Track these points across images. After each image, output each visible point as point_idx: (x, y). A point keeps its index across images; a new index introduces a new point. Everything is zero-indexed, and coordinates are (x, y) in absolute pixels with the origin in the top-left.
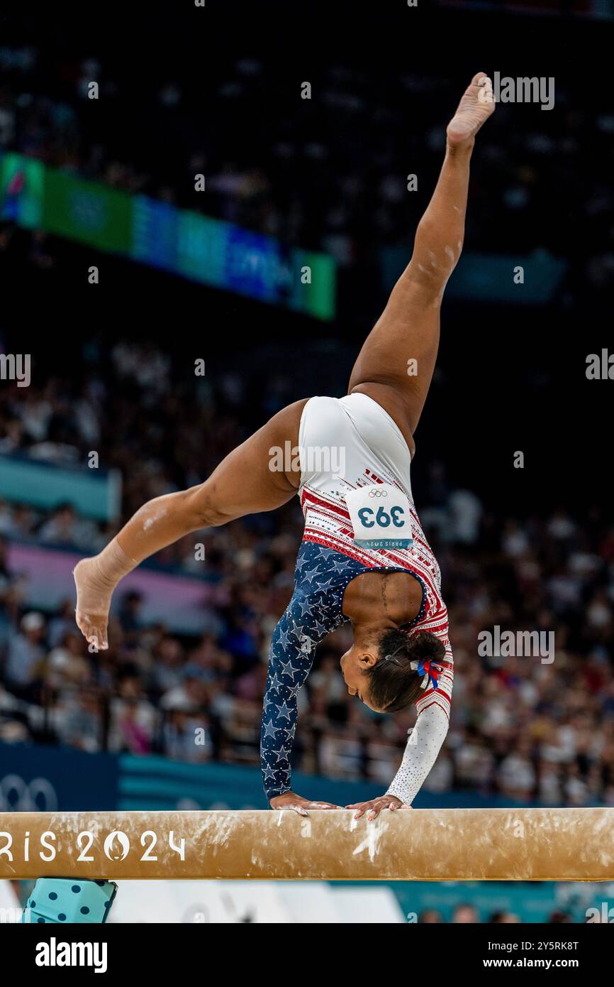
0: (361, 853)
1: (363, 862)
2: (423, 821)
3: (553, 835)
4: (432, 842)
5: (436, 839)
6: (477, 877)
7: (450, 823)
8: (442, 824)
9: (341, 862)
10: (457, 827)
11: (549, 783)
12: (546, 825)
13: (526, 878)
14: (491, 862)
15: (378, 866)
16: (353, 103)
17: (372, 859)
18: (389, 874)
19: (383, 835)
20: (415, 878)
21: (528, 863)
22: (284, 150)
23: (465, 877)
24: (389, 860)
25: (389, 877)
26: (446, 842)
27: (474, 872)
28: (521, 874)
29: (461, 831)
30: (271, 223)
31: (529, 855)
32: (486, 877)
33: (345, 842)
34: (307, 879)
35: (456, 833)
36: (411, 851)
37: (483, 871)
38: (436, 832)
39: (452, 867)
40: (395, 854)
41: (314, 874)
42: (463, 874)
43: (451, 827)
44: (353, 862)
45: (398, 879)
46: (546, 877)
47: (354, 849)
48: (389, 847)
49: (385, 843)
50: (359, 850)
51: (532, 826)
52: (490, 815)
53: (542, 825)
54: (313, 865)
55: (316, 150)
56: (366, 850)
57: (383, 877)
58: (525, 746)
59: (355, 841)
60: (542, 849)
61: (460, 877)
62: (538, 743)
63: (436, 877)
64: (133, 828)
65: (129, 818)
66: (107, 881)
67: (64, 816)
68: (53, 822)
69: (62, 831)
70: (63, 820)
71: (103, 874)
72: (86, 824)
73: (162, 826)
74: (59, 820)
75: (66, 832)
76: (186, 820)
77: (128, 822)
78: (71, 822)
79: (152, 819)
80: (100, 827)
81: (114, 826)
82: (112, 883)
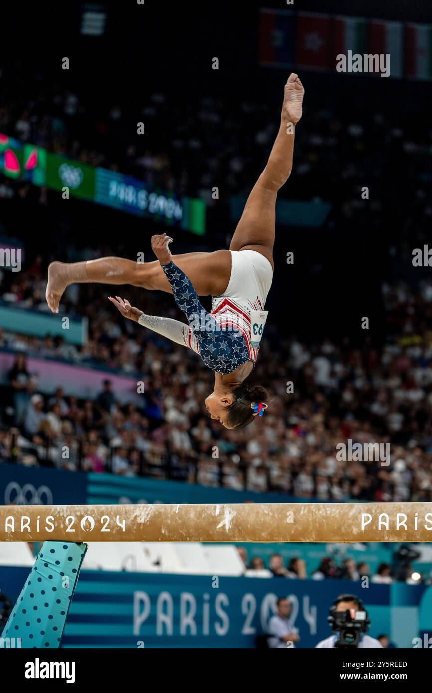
0: (222, 527)
1: (222, 532)
2: (255, 510)
3: (326, 518)
4: (261, 521)
5: (263, 519)
6: (285, 541)
7: (270, 511)
8: (266, 511)
9: (210, 532)
10: (274, 513)
11: (323, 487)
12: (323, 512)
13: (312, 541)
14: (293, 532)
15: (231, 534)
16: (215, 118)
17: (227, 531)
18: (237, 539)
19: (234, 517)
20: (251, 541)
21: (313, 533)
22: (178, 143)
23: (278, 541)
24: (237, 531)
25: (237, 540)
26: (268, 521)
27: (283, 538)
28: (309, 539)
29: (276, 516)
30: (171, 184)
31: (313, 528)
32: (290, 540)
33: (213, 521)
34: (192, 542)
35: (273, 516)
36: (249, 526)
37: (288, 537)
38: (263, 516)
39: (271, 535)
40: (240, 528)
41: (196, 539)
42: (277, 539)
43: (271, 513)
44: (217, 532)
45: (242, 542)
46: (323, 540)
47: (217, 525)
48: (237, 524)
49: (234, 522)
50: (220, 526)
51: (315, 513)
52: (292, 507)
53: (321, 512)
54: (195, 534)
55: (195, 144)
56: (225, 526)
57: (234, 540)
58: (309, 468)
59: (218, 521)
60: (320, 524)
61: (276, 540)
62: (315, 466)
63: (262, 540)
64: (97, 514)
65: (94, 508)
66: (82, 543)
67: (59, 507)
68: (53, 510)
69: (58, 516)
70: (59, 510)
71: (80, 539)
72: (71, 511)
73: (112, 513)
74: (56, 509)
75: (60, 516)
76: (125, 509)
77: (94, 510)
78: (63, 511)
79: (107, 509)
80: (78, 513)
81: (86, 513)
82: (85, 544)
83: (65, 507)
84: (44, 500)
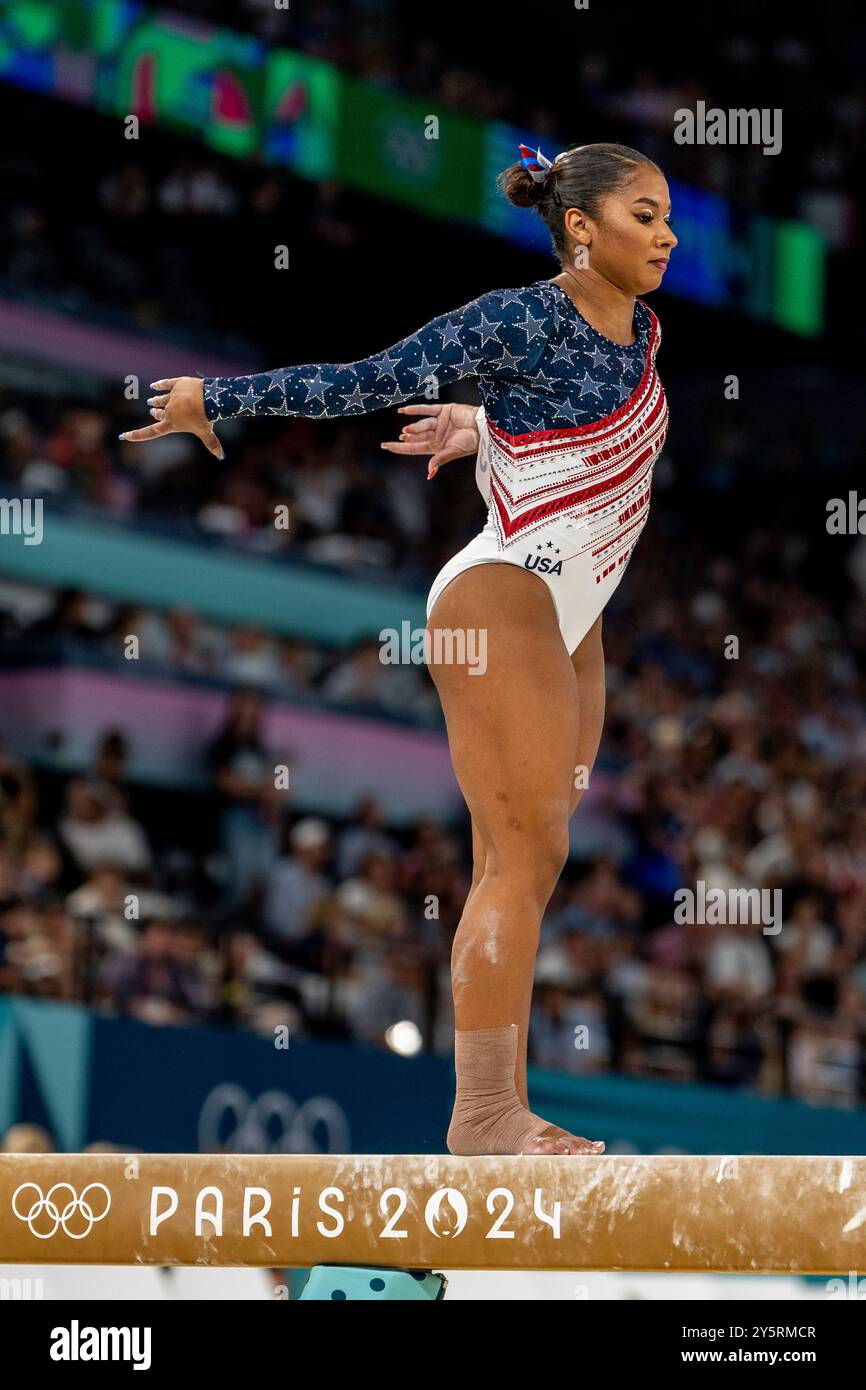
0: (859, 1228)
1: (860, 1245)
9: (823, 1244)
33: (830, 1210)
34: (766, 1272)
41: (777, 1264)
44: (845, 1244)
47: (846, 1223)
50: (854, 1223)
54: (775, 1247)
59: (846, 1210)
64: (474, 1184)
65: (467, 1166)
66: (429, 1271)
67: (359, 1161)
68: (340, 1170)
69: (355, 1188)
70: (358, 1169)
71: (423, 1260)
72: (395, 1176)
73: (522, 1180)
74: (349, 1168)
75: (362, 1189)
76: (563, 1171)
77: (465, 1172)
78: (371, 1172)
79: (506, 1169)
80: (418, 1181)
81: (443, 1180)
82: (438, 1275)
83: (376, 1160)
84: (321, 1141)
